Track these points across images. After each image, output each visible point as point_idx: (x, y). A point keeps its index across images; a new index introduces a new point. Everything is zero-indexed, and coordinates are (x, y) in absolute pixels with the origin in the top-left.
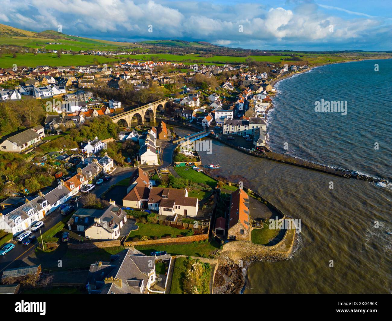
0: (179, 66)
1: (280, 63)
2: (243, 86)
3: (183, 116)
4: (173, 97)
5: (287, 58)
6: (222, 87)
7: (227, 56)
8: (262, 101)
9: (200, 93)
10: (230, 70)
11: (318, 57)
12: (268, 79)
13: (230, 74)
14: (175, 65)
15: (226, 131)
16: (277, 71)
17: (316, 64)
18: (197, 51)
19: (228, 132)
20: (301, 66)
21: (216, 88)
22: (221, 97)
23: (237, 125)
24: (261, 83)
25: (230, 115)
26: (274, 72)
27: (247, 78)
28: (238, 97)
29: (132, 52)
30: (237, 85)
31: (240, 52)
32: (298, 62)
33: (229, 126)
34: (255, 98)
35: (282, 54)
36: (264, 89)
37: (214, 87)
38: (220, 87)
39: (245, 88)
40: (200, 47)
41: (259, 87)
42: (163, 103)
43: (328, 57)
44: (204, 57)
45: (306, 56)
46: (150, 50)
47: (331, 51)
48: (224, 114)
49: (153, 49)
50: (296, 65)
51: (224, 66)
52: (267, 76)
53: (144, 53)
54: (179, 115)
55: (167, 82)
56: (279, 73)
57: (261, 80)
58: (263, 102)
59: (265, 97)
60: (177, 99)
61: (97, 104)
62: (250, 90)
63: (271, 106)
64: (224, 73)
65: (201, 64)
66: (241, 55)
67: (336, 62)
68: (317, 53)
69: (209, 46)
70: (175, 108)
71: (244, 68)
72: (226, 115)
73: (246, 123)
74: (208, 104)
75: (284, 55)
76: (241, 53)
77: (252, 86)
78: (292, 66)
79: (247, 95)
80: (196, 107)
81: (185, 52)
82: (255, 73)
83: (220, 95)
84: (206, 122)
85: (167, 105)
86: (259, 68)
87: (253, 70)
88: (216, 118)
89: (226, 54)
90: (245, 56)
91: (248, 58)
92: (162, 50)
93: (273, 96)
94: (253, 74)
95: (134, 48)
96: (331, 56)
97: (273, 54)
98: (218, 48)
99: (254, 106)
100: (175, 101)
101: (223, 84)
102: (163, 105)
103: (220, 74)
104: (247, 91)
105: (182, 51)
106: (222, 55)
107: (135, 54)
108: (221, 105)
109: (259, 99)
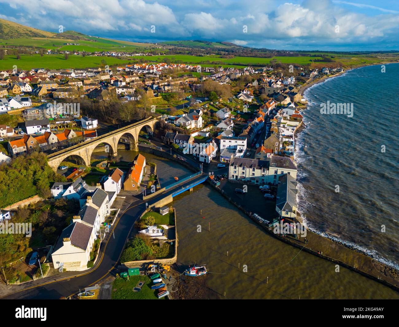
0: (193, 68)
1: (309, 65)
2: (264, 96)
3: (176, 143)
4: (168, 114)
5: (317, 59)
6: (237, 97)
7: (251, 57)
8: (289, 118)
9: (207, 106)
10: (251, 74)
11: (352, 58)
12: (296, 85)
13: (250, 78)
14: (189, 67)
15: (233, 176)
16: (306, 74)
17: (351, 66)
18: (219, 52)
19: (237, 177)
20: (335, 68)
21: (229, 99)
22: (235, 111)
23: (251, 167)
24: (288, 90)
25: (242, 144)
26: (302, 76)
27: (270, 83)
28: (257, 112)
29: (149, 53)
30: (257, 94)
31: (264, 53)
32: (330, 64)
33: (237, 168)
34: (280, 114)
35: (310, 55)
36: (292, 100)
37: (226, 98)
38: (234, 97)
39: (268, 98)
40: (223, 47)
41: (285, 97)
42: (151, 124)
43: (363, 58)
44: (225, 58)
45: (338, 56)
46: (169, 51)
47: (364, 52)
48: (233, 143)
49: (172, 49)
50: (328, 67)
51: (245, 69)
52: (294, 81)
53: (161, 54)
54: (171, 141)
55: (168, 90)
56: (309, 76)
57: (287, 86)
58: (290, 120)
59: (293, 112)
60: (172, 116)
61: (66, 122)
62: (273, 102)
63: (301, 126)
64: (243, 78)
65: (219, 67)
66: (266, 56)
67: (372, 64)
68: (349, 53)
69: (232, 46)
70: (166, 130)
71: (268, 72)
72: (236, 144)
73: (264, 165)
74: (214, 123)
75: (313, 56)
76: (266, 54)
77: (275, 96)
78: (323, 68)
79: (270, 109)
80: (196, 130)
81: (206, 53)
82: (280, 78)
83: (233, 109)
84: (206, 157)
85: (157, 125)
86: (285, 71)
87: (278, 73)
88: (222, 148)
89: (250, 55)
90: (270, 57)
91: (273, 60)
92: (181, 51)
93: (303, 108)
94: (278, 78)
95: (153, 48)
96: (366, 57)
97: (301, 54)
98: (241, 49)
99: (279, 129)
100: (169, 119)
101: (239, 93)
102: (152, 126)
103: (239, 79)
104: (270, 103)
105: (203, 52)
106: (245, 56)
107: (151, 55)
108: (232, 125)
109: (285, 115)
